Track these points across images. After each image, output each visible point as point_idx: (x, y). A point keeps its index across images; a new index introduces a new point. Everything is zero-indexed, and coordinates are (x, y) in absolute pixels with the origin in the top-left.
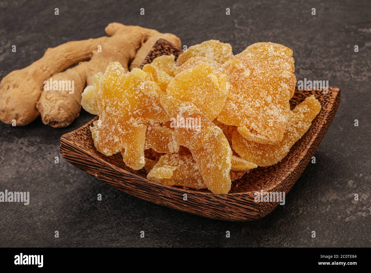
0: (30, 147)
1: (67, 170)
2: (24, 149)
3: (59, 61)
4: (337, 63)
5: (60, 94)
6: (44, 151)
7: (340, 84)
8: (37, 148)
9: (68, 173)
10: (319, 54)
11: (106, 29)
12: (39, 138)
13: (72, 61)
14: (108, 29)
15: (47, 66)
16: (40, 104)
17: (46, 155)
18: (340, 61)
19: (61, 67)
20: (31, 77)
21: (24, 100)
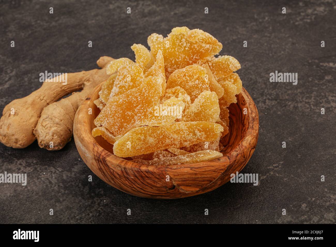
0: (28, 168)
1: (58, 190)
2: (22, 170)
3: (55, 91)
4: (299, 94)
5: (54, 122)
6: (39, 171)
7: (300, 114)
8: (33, 169)
9: (59, 192)
10: (284, 86)
11: (98, 61)
12: (35, 160)
13: (66, 91)
14: (99, 62)
15: (44, 96)
16: (36, 130)
17: (41, 175)
18: (302, 93)
19: (57, 96)
20: (30, 105)
21: (23, 127)
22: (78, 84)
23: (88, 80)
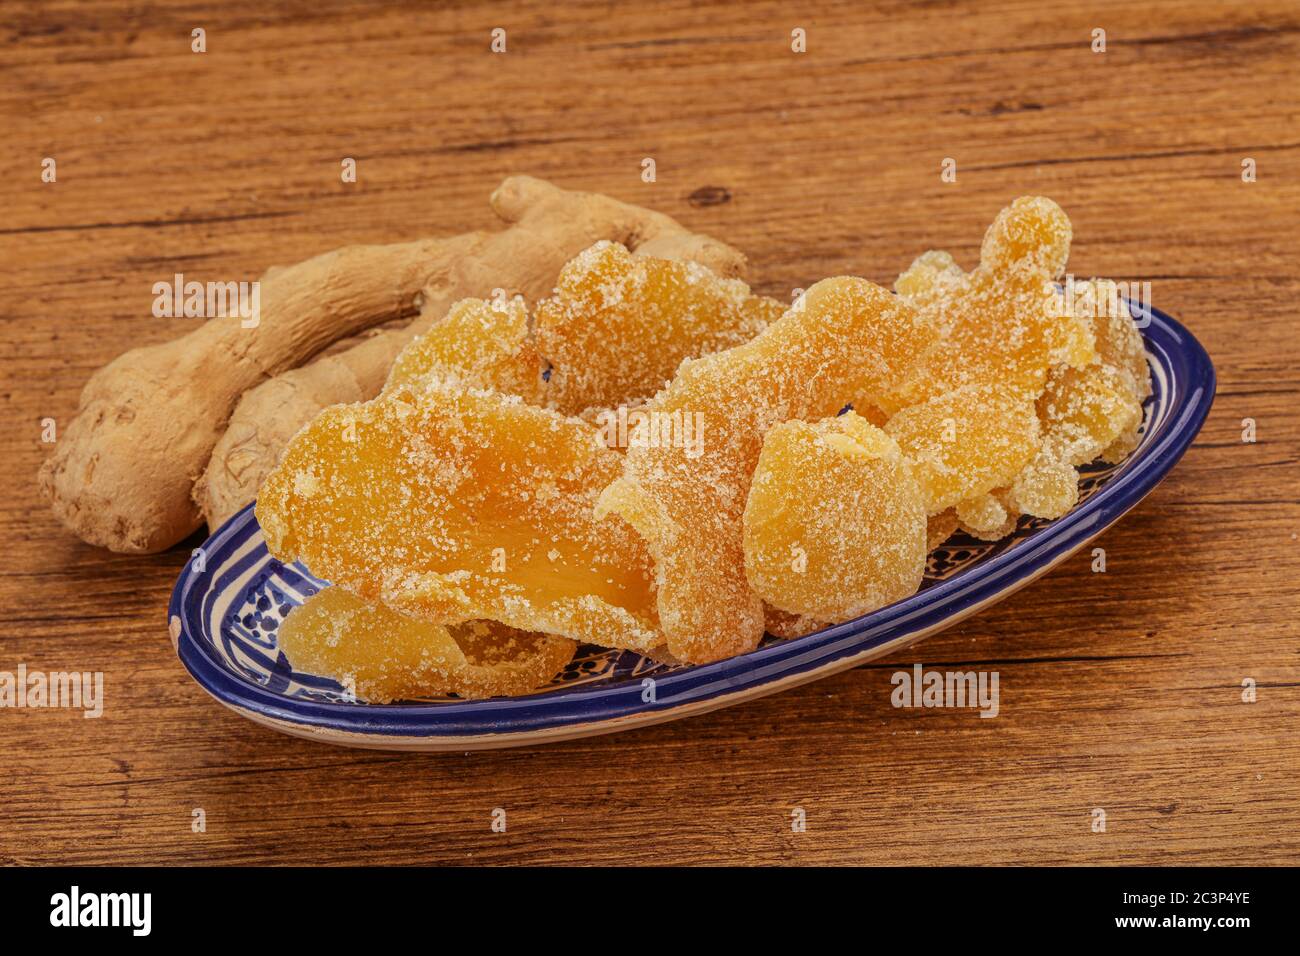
11: (496, 192)
14: (497, 199)
15: (251, 340)
16: (202, 490)
19: (305, 341)
20: (189, 380)
21: (148, 471)
22: (397, 292)
23: (442, 281)
